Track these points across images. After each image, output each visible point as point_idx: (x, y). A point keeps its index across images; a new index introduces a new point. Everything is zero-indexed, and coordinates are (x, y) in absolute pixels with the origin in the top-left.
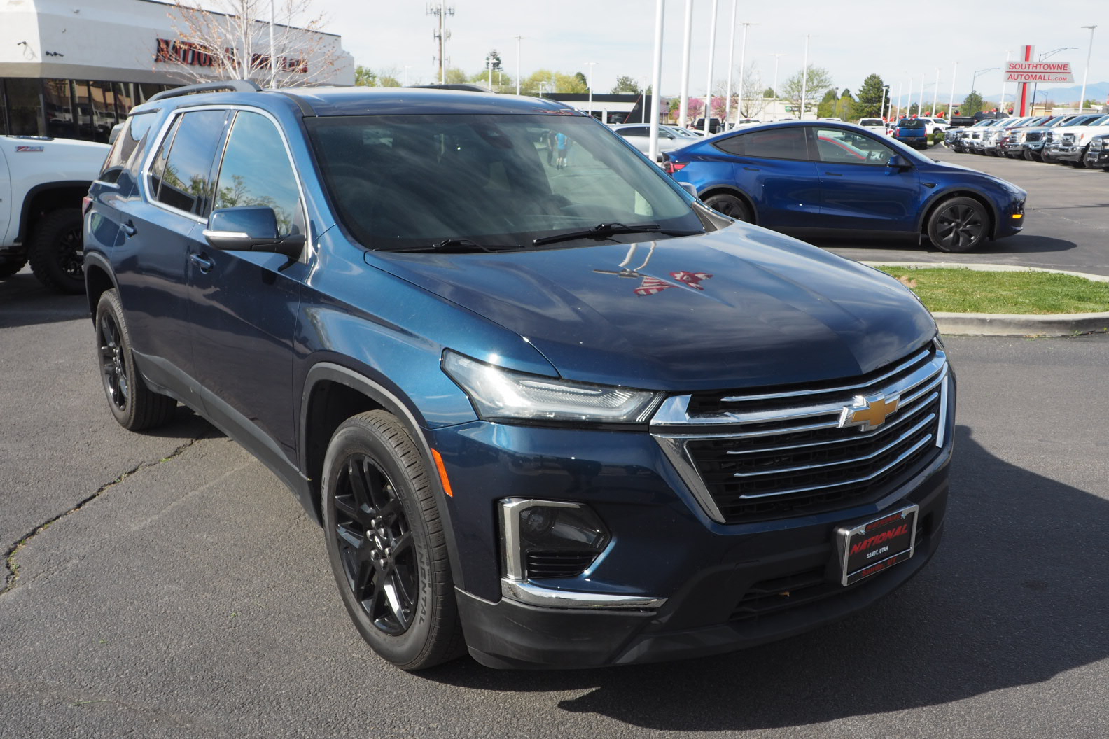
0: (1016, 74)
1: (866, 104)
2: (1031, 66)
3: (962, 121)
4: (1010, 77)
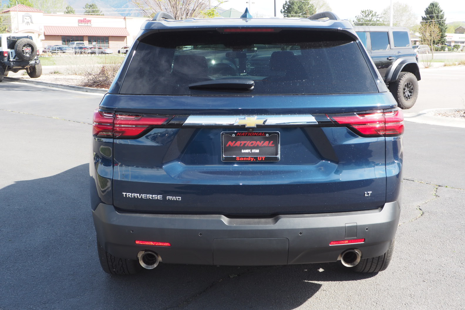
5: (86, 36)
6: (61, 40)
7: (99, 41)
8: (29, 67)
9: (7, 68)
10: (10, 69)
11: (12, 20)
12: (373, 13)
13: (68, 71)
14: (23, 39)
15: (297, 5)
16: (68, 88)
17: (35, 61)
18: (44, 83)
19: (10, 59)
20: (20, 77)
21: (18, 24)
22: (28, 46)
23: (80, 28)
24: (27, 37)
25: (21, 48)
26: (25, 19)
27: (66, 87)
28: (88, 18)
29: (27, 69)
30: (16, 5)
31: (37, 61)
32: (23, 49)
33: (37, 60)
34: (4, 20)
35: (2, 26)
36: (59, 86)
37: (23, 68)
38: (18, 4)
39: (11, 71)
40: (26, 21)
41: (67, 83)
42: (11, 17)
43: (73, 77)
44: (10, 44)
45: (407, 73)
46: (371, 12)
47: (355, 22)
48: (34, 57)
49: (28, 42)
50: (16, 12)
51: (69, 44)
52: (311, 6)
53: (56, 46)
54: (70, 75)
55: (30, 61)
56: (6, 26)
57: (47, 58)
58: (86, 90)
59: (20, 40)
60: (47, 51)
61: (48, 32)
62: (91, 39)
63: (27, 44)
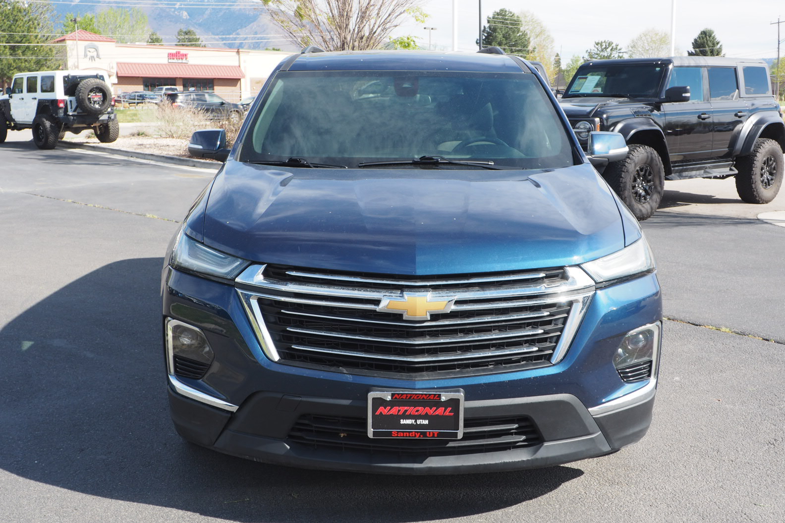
5: (180, 78)
6: (141, 85)
7: (199, 85)
8: (99, 124)
9: (63, 126)
10: (68, 128)
11: (68, 52)
12: (614, 45)
13: (161, 132)
14: (89, 79)
15: (502, 32)
16: (163, 159)
17: (108, 115)
18: (123, 151)
19: (67, 111)
20: (84, 142)
21: (78, 58)
22: (98, 91)
23: (171, 66)
24: (96, 77)
25: (87, 94)
26: (88, 52)
27: (159, 159)
28: (183, 50)
29: (94, 128)
30: (75, 31)
31: (112, 116)
32: (89, 96)
33: (112, 113)
34: (57, 53)
35: (54, 62)
36: (147, 157)
37: (89, 127)
38: (78, 29)
39: (70, 131)
40: (89, 54)
41: (160, 152)
42: (68, 49)
43: (169, 141)
44: (68, 87)
45: (767, 141)
46: (610, 44)
47: (585, 59)
48: (107, 109)
49: (98, 84)
50: (75, 42)
51: (155, 90)
52: (523, 34)
53: (136, 92)
54: (164, 139)
55: (100, 116)
56: (60, 62)
57: (122, 112)
58: (192, 164)
59: (85, 81)
60: (122, 100)
61: (123, 72)
62: (188, 82)
63: (96, 88)
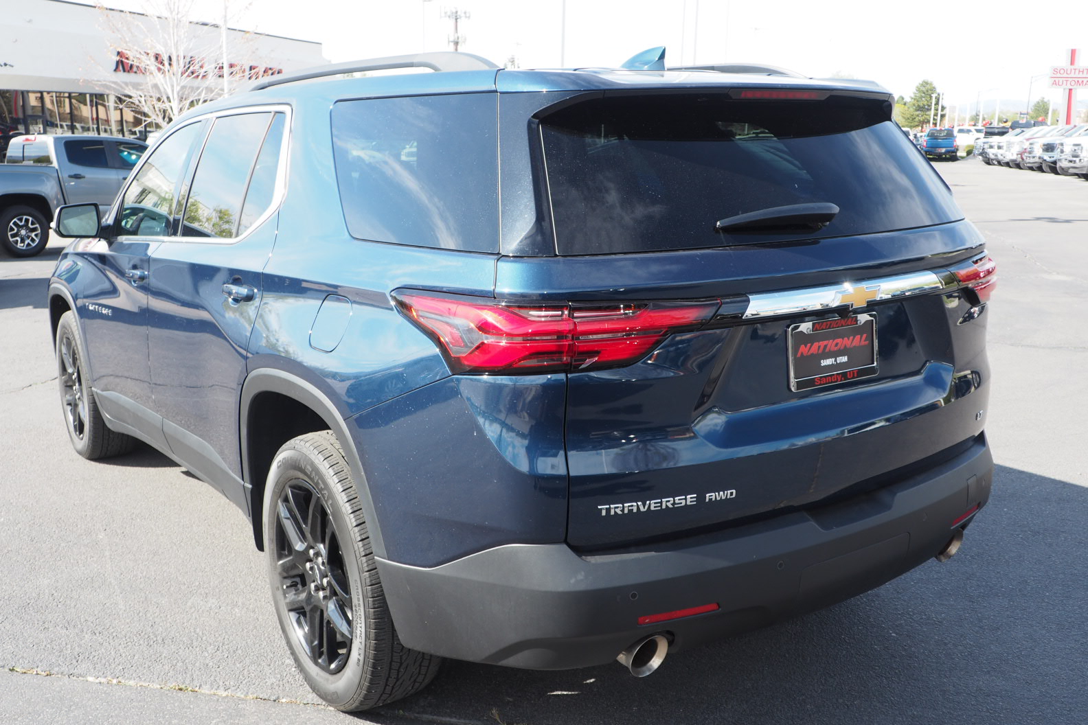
0: (1061, 80)
1: (917, 113)
2: (1077, 71)
3: (996, 131)
4: (1055, 83)
